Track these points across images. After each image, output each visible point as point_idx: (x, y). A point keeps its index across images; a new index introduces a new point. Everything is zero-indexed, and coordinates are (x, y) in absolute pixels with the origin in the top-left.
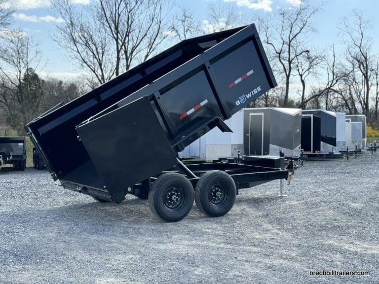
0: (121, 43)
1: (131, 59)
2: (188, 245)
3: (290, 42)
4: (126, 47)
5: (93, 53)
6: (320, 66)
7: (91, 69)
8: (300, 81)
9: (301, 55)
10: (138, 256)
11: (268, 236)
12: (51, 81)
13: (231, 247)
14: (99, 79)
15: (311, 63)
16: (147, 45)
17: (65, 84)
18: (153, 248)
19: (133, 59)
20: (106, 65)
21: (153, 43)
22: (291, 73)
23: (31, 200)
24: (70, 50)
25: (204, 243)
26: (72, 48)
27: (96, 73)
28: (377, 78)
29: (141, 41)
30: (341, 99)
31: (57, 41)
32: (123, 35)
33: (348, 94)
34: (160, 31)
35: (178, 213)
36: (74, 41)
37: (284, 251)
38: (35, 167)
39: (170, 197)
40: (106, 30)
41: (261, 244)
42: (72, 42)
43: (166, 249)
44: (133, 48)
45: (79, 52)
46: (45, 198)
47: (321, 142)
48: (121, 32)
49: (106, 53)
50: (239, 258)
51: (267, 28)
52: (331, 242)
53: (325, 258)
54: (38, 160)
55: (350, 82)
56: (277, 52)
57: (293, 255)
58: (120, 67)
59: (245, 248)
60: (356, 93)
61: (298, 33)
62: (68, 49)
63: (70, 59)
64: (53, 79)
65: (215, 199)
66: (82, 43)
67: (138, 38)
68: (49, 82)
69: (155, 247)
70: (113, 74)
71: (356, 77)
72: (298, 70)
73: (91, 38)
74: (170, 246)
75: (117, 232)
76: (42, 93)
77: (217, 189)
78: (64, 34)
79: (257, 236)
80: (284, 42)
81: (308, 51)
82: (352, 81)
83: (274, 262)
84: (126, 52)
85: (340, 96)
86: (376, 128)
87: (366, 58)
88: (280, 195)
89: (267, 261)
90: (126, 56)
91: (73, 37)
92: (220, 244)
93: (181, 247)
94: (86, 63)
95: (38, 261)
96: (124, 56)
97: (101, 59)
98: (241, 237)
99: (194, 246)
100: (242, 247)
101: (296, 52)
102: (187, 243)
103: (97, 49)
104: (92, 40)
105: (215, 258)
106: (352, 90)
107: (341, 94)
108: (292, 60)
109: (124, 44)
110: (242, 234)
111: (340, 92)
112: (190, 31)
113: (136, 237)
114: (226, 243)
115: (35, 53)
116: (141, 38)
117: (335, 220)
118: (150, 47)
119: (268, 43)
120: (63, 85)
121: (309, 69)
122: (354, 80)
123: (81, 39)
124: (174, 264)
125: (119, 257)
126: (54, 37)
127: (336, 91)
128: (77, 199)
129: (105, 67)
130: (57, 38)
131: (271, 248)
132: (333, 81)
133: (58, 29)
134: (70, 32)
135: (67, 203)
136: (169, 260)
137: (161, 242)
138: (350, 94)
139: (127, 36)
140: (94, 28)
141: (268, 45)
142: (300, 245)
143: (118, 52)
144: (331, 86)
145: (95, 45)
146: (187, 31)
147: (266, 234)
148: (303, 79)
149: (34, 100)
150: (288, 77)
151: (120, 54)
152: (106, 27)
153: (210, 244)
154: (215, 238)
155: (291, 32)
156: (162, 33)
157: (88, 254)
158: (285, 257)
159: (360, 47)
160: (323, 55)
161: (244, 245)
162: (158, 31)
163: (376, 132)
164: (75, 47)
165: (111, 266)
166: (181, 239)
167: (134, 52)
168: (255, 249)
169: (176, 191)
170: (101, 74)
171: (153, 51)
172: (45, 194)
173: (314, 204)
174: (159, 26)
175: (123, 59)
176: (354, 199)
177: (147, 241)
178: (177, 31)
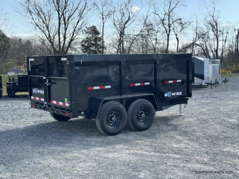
0: (61, 14)
1: (68, 24)
2: (129, 154)
3: (169, 13)
4: (65, 16)
5: (43, 20)
6: (188, 29)
7: (42, 30)
8: (176, 38)
9: (176, 22)
10: (95, 164)
11: (182, 145)
12: (14, 38)
13: (159, 155)
14: (47, 37)
15: (182, 27)
16: (78, 15)
17: (24, 40)
18: (104, 157)
19: (69, 24)
20: (51, 28)
21: (82, 14)
22: (170, 34)
23: (10, 120)
24: (28, 18)
25: (140, 152)
26: (29, 16)
27: (45, 33)
28: (223, 36)
29: (74, 12)
30: (201, 50)
31: (19, 12)
32: (62, 8)
33: (205, 47)
34: (87, 6)
35: (116, 129)
36: (30, 12)
37: (198, 157)
38: (8, 96)
39: (111, 118)
40: (51, 5)
41: (180, 152)
42: (29, 13)
43: (113, 157)
44: (69, 17)
45: (33, 19)
46: (19, 119)
47: (195, 77)
48: (61, 6)
49: (51, 20)
50: (168, 164)
51: (155, 4)
52: (228, 149)
53: (229, 162)
54: (10, 91)
55: (206, 39)
56: (161, 20)
57: (206, 160)
58: (60, 29)
59: (169, 155)
60: (210, 46)
61: (174, 8)
62: (26, 17)
63: (28, 24)
64: (15, 37)
65: (141, 119)
66: (35, 13)
67: (72, 10)
68: (13, 40)
69: (105, 156)
70: (56, 34)
71: (209, 36)
72: (174, 31)
73: (41, 10)
74: (116, 155)
75: (75, 144)
76: (10, 46)
77: (142, 112)
78: (23, 7)
79: (175, 146)
80: (166, 13)
81: (181, 19)
82: (207, 38)
83: (194, 166)
84: (64, 19)
85: (200, 48)
86: (223, 68)
87: (216, 23)
88: (179, 114)
89: (189, 165)
90: (65, 22)
91: (29, 9)
92: (151, 152)
93: (124, 155)
94: (38, 26)
95: (22, 169)
96: (63, 22)
97: (48, 24)
98: (164, 146)
99: (133, 154)
100: (167, 155)
101: (173, 20)
102: (127, 152)
103: (45, 17)
104: (42, 12)
105: (151, 164)
106: (207, 44)
107: (201, 47)
108: (171, 25)
109: (63, 14)
110: (164, 144)
111: (201, 46)
112: (106, 6)
113: (90, 148)
114: (154, 151)
115: (4, 20)
116: (74, 10)
117: (224, 132)
118: (80, 16)
119: (155, 14)
120: (22, 41)
121: (181, 30)
122: (208, 37)
123: (35, 11)
124: (123, 170)
125: (81, 165)
126: (16, 10)
127: (198, 45)
128: (42, 119)
129: (50, 29)
130: (19, 10)
131: (188, 155)
132: (196, 38)
133: (19, 4)
134: (27, 6)
135: (36, 122)
136: (118, 167)
137: (108, 152)
138: (206, 46)
139: (65, 8)
140: (43, 3)
141: (155, 15)
142: (207, 152)
143: (60, 19)
144: (195, 41)
145: (44, 14)
146: (104, 6)
147: (180, 143)
148: (177, 37)
149: (4, 51)
150: (168, 36)
151: (61, 20)
152: (50, 3)
153: (144, 153)
154: (146, 148)
155: (170, 6)
156: (88, 7)
157: (58, 162)
158: (201, 163)
159: (213, 17)
160: (189, 22)
161: (168, 152)
162: (85, 5)
163: (222, 70)
164: (31, 16)
165: (77, 172)
166: (122, 149)
167: (70, 19)
168: (177, 156)
169: (114, 114)
170: (48, 34)
171: (82, 18)
172: (19, 116)
173: (204, 120)
174: (86, 2)
175: (63, 24)
176: (229, 116)
177: (99, 151)
178: (97, 6)
